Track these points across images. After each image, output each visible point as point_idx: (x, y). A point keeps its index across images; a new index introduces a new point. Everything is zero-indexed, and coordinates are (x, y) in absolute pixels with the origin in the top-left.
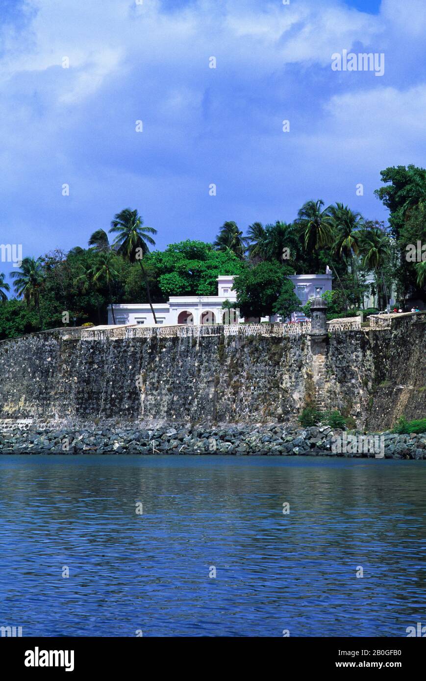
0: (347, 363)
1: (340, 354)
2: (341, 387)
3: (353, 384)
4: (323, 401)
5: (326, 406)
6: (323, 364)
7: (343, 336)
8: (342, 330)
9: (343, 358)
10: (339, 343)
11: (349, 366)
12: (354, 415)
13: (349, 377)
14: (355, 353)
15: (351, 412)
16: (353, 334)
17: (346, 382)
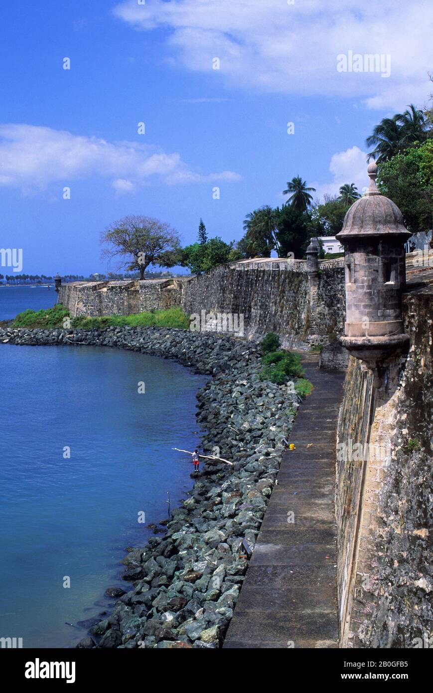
0: (334, 292)
1: (329, 285)
2: (329, 310)
3: (338, 308)
4: (315, 320)
5: (316, 325)
6: (316, 293)
7: (331, 273)
8: (331, 267)
9: (332, 288)
10: (328, 277)
11: (335, 294)
12: (337, 331)
13: (335, 302)
14: (341, 285)
15: (335, 329)
16: (339, 270)
17: (333, 306)
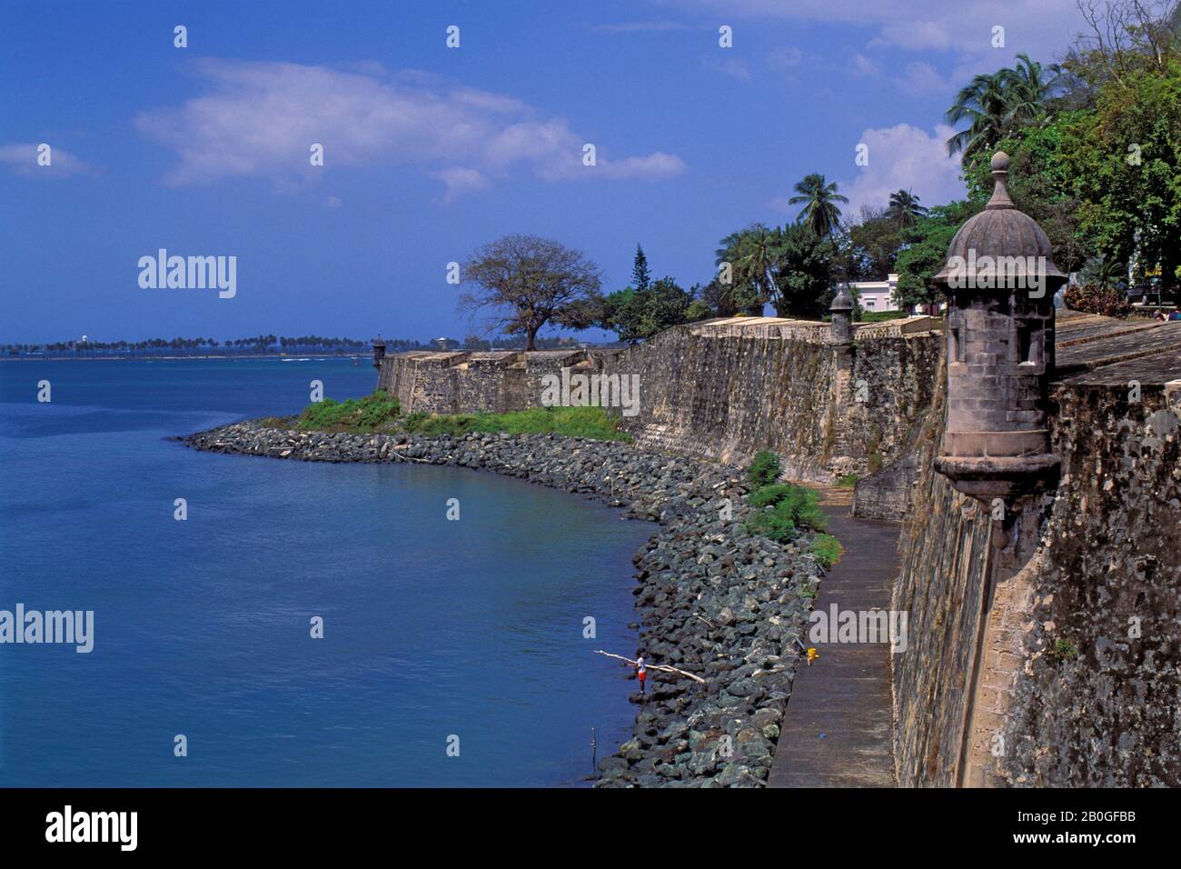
0: (880, 381)
1: (871, 369)
2: (869, 413)
3: (886, 409)
4: (843, 431)
5: (846, 438)
6: (846, 382)
7: (875, 346)
8: (875, 337)
9: (875, 374)
10: (869, 354)
11: (881, 386)
12: (884, 451)
13: (881, 399)
14: (892, 368)
15: (879, 447)
16: (890, 342)
17: (877, 407)
